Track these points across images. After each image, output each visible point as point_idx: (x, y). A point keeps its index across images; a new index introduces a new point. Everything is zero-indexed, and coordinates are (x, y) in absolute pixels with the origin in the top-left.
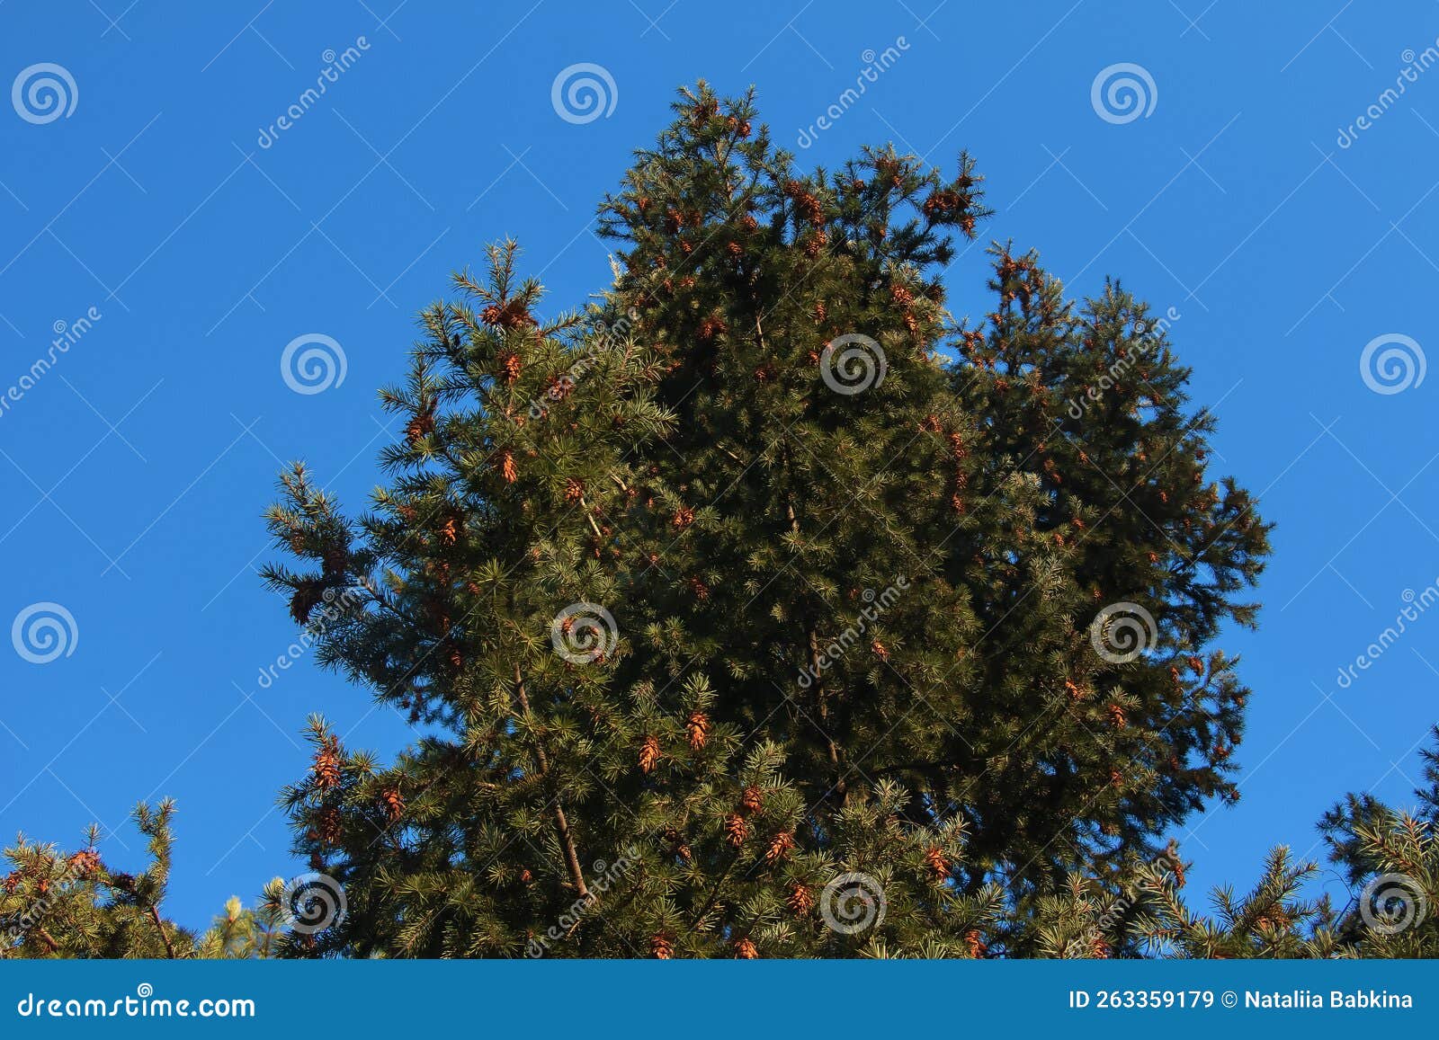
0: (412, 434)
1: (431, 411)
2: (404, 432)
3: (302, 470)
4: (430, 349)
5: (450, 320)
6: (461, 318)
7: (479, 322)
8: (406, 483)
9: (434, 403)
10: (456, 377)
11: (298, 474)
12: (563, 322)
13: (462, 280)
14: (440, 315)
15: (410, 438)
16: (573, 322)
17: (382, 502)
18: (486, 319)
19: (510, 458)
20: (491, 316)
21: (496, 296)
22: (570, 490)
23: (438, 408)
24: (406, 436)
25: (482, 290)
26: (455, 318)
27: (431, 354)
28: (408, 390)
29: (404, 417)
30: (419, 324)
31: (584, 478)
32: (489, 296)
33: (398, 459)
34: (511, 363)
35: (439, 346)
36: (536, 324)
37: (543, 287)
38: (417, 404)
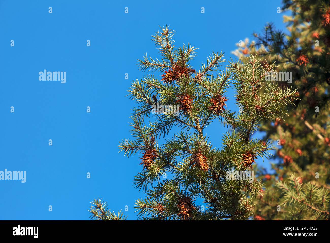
0: (146, 163)
1: (152, 146)
2: (142, 164)
3: (100, 205)
4: (142, 110)
5: (146, 89)
6: (151, 85)
7: (163, 84)
8: (153, 192)
9: (152, 140)
10: (162, 120)
11: (99, 208)
12: (210, 63)
13: (146, 63)
14: (139, 89)
15: (146, 166)
16: (216, 61)
17: (143, 208)
18: (167, 80)
19: (201, 156)
20: (168, 77)
21: (168, 65)
22: (245, 160)
23: (156, 142)
24: (144, 165)
25: (159, 64)
26: (149, 87)
27: (144, 112)
28: (135, 139)
29: (139, 155)
30: (132, 97)
31: (252, 150)
32: (164, 66)
33: (144, 180)
34: (185, 101)
35: (147, 106)
36: (193, 72)
37: (193, 47)
38: (143, 144)
